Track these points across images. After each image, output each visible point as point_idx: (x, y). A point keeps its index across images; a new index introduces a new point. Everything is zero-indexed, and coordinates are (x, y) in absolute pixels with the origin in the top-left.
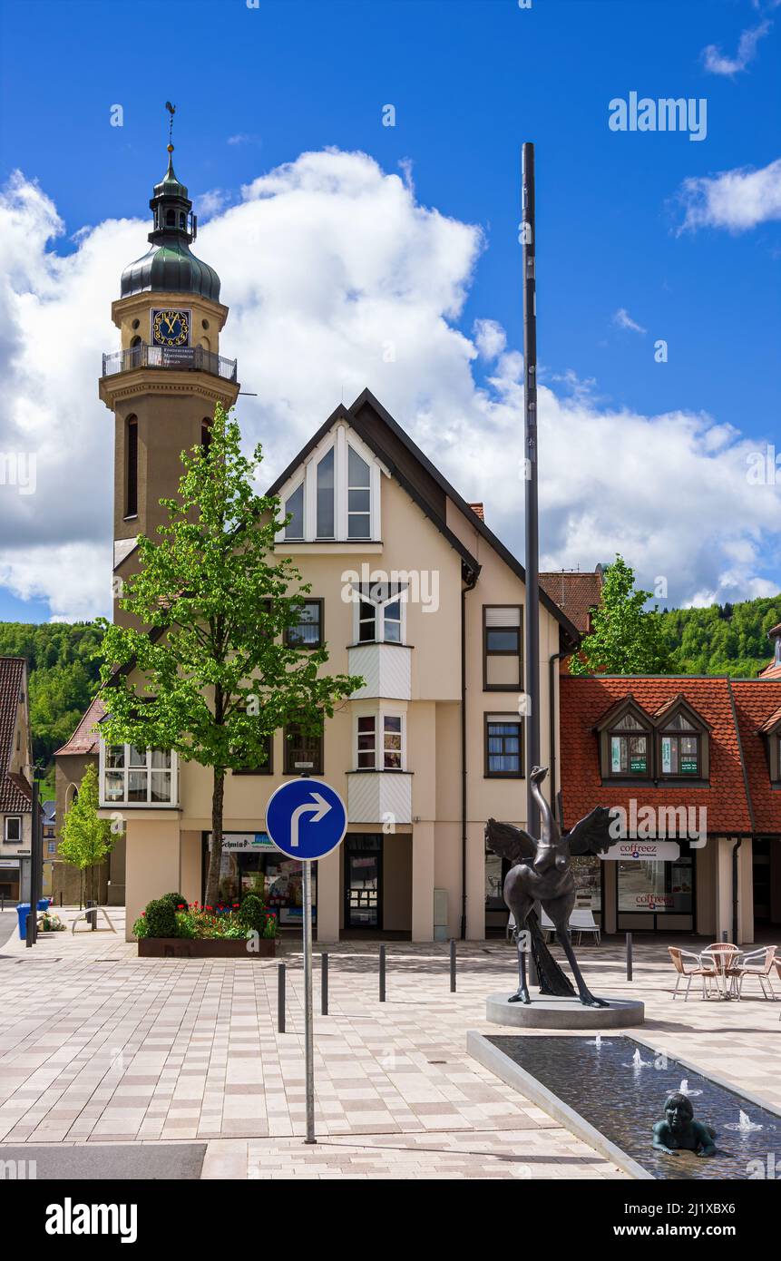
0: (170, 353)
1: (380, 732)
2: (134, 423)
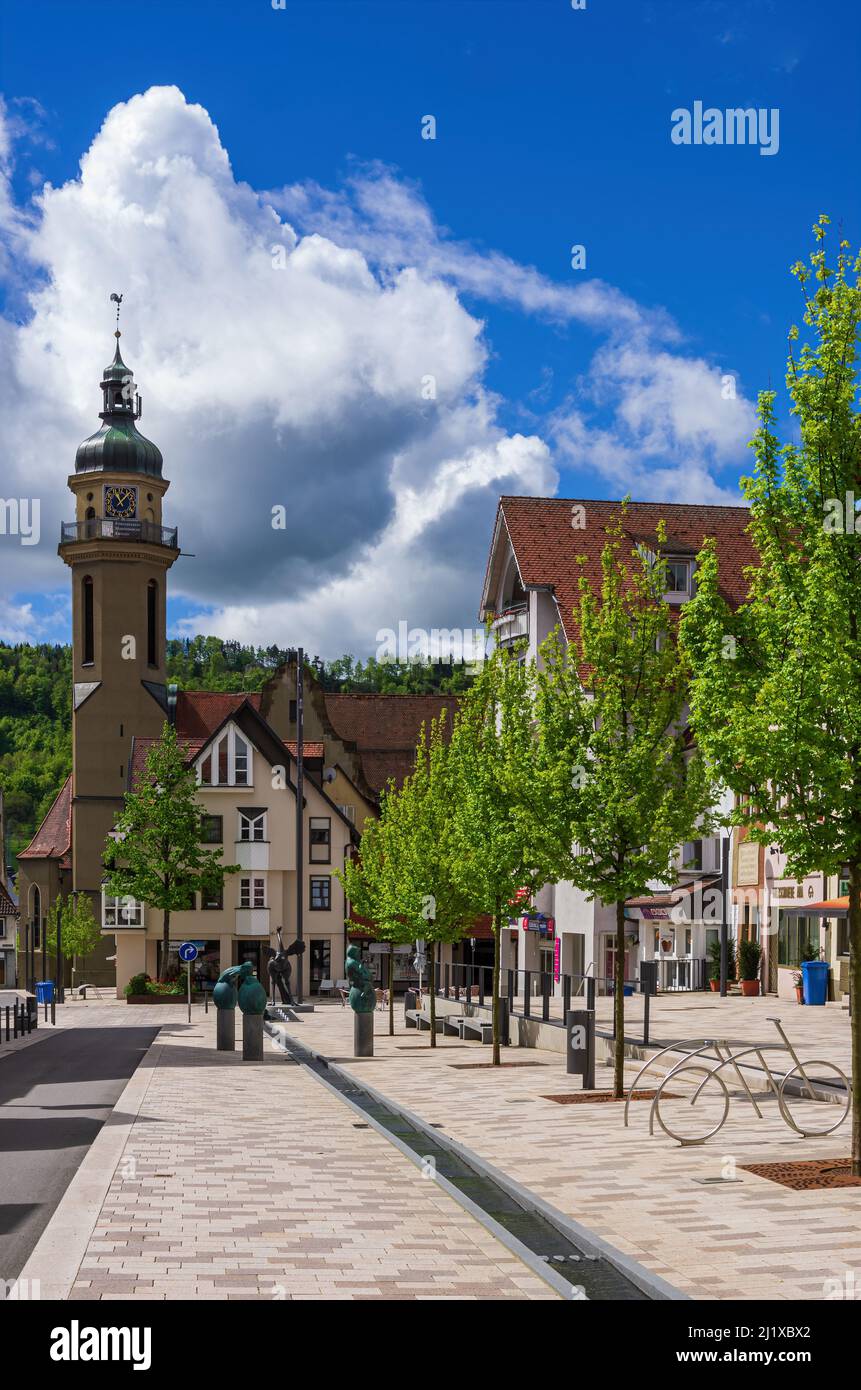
0: (120, 526)
1: (252, 888)
2: (89, 582)
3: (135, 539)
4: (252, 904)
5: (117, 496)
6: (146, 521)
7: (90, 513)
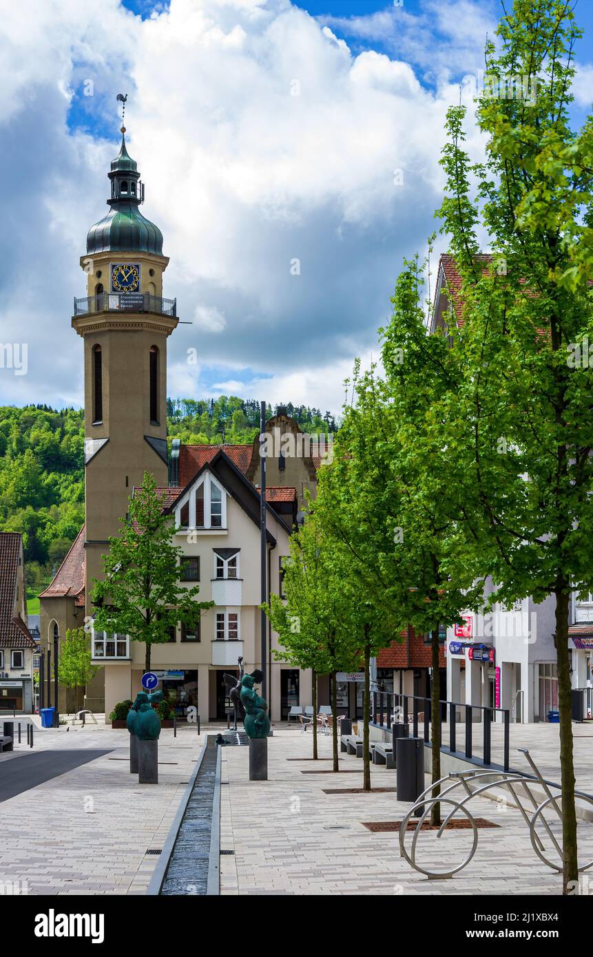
0: (125, 300)
1: (226, 622)
2: (98, 350)
3: (139, 310)
4: (226, 637)
5: (123, 273)
6: (148, 293)
7: (99, 289)
